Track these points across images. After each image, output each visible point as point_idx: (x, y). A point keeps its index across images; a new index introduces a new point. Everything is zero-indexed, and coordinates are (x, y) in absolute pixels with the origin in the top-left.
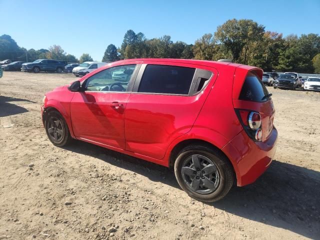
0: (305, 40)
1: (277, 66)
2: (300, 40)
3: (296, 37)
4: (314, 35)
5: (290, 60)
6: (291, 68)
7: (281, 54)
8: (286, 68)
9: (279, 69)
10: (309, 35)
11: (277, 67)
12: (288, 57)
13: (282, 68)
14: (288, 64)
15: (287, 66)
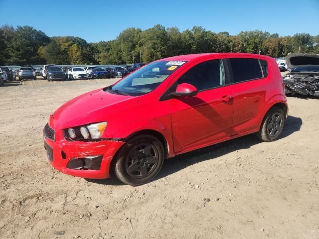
0: (23, 32)
1: (9, 58)
2: (18, 32)
3: (12, 28)
4: (29, 27)
5: (21, 52)
6: (25, 60)
7: (8, 46)
8: (20, 61)
9: (13, 62)
10: (25, 27)
11: (9, 60)
12: (18, 50)
13: (16, 61)
14: (20, 56)
15: (20, 59)
